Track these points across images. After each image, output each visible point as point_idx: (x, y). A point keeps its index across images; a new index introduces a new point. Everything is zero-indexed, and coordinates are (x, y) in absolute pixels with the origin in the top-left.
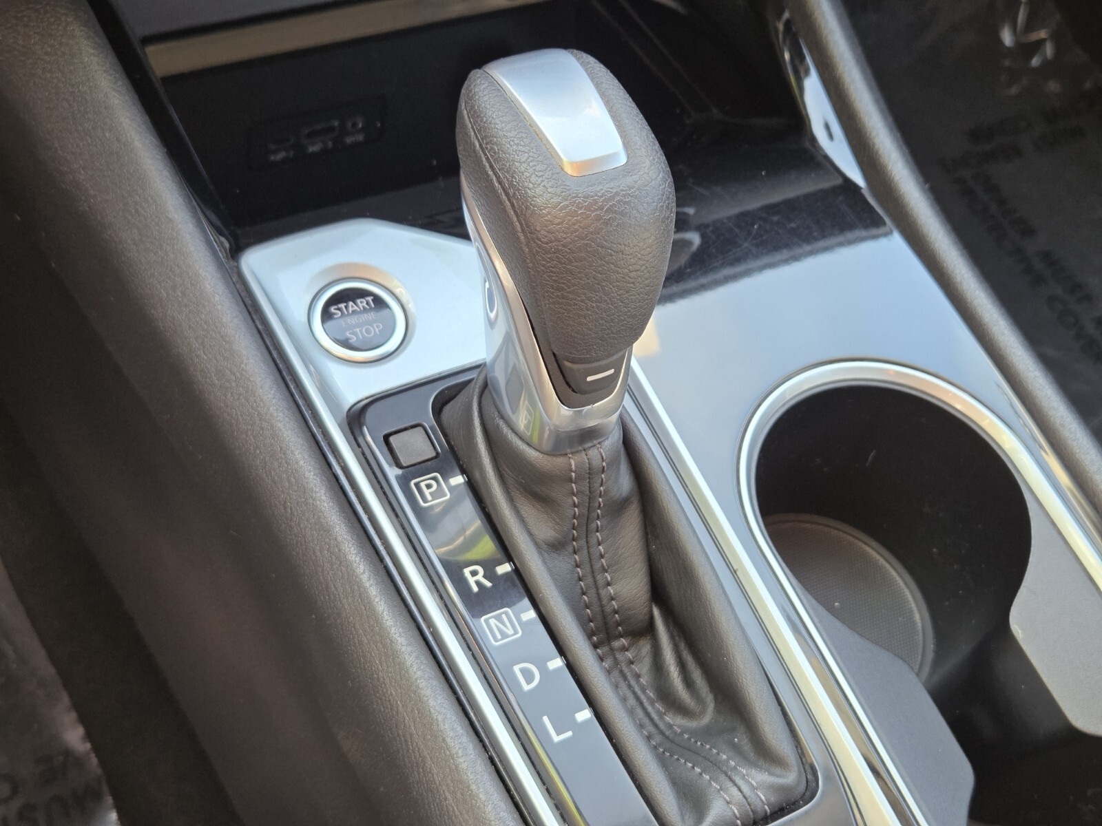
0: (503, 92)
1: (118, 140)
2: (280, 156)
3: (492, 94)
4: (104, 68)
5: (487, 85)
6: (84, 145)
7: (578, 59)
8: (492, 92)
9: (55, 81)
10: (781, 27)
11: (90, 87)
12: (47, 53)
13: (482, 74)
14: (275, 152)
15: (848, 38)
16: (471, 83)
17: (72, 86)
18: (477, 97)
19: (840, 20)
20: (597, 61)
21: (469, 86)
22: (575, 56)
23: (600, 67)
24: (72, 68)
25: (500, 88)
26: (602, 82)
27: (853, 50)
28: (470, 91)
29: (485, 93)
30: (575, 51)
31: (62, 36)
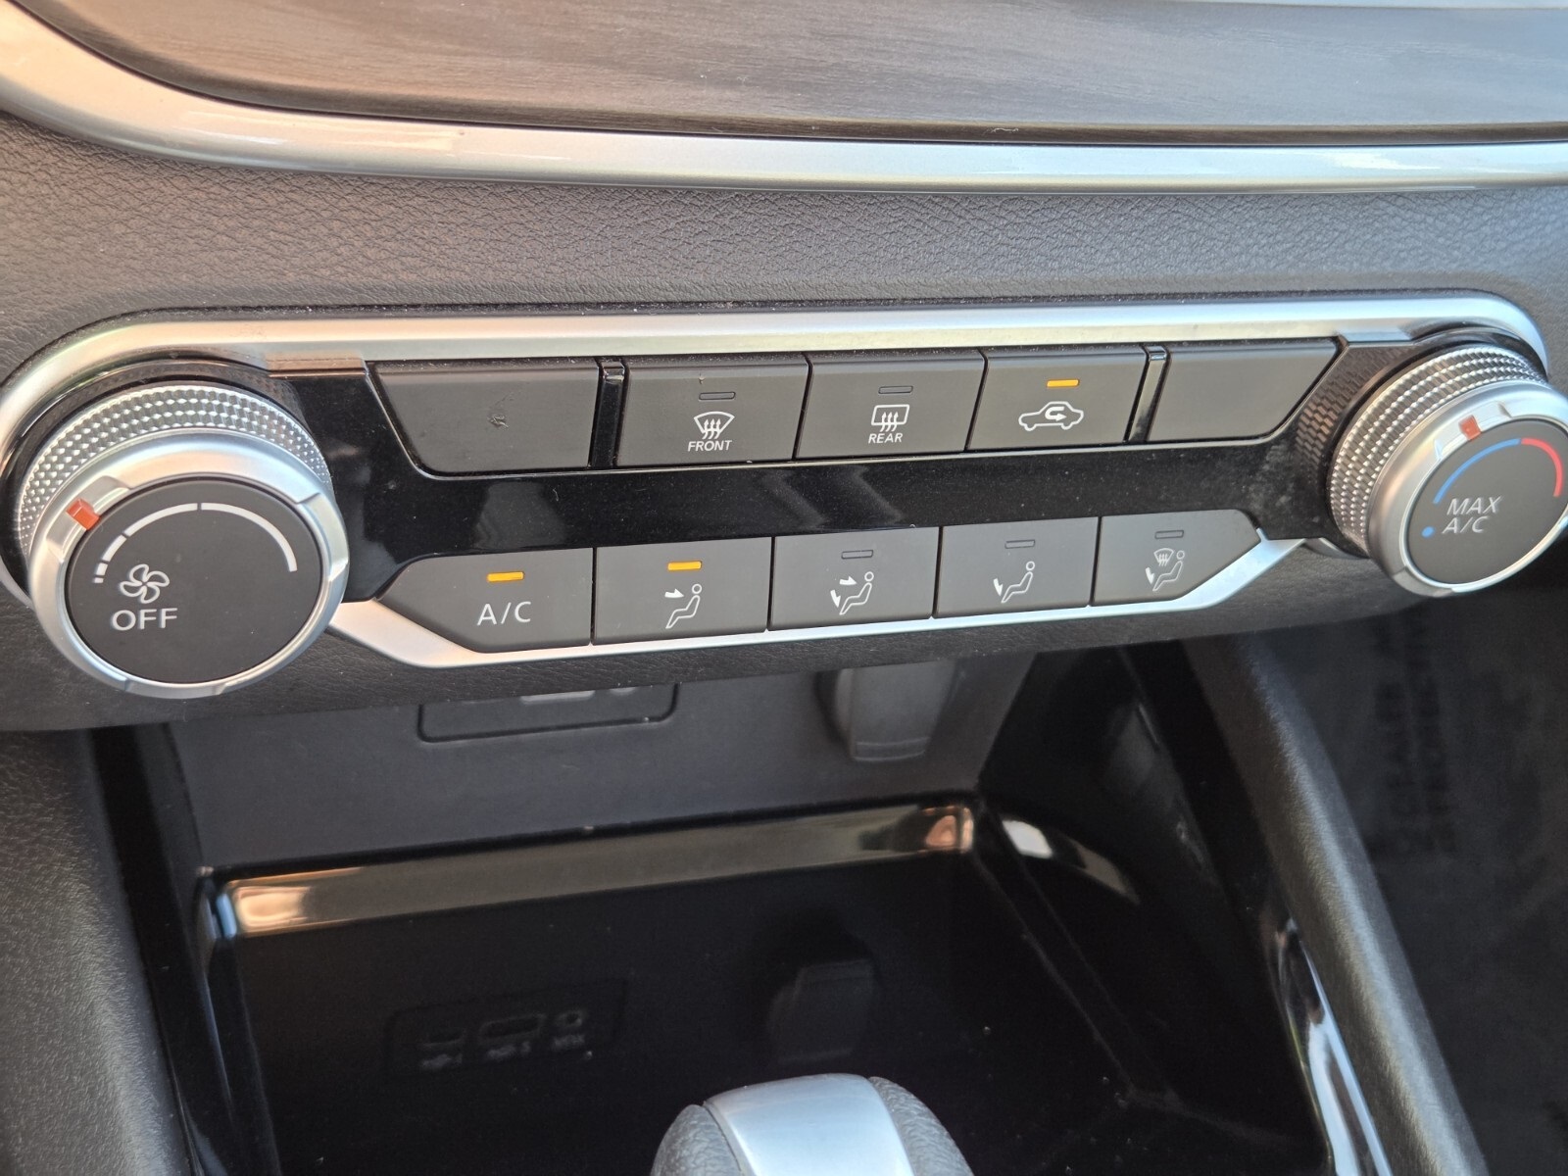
0: (734, 1165)
1: (92, 1092)
2: (441, 1061)
3: (713, 1165)
4: (101, 960)
5: (705, 1145)
6: (33, 1091)
7: (888, 1104)
8: (713, 1161)
9: (17, 971)
10: (1281, 941)
11: (69, 991)
12: (15, 922)
13: (702, 1119)
14: (433, 1055)
15: (1407, 1007)
16: (678, 1136)
17: (40, 984)
18: (683, 1168)
19: (1394, 974)
20: (926, 1110)
21: (674, 1141)
22: (884, 1097)
23: (930, 1125)
24: (49, 953)
25: (729, 1154)
26: (928, 1159)
27: (1416, 1029)
28: (674, 1152)
29: (698, 1162)
30: (887, 1084)
31: (46, 896)
